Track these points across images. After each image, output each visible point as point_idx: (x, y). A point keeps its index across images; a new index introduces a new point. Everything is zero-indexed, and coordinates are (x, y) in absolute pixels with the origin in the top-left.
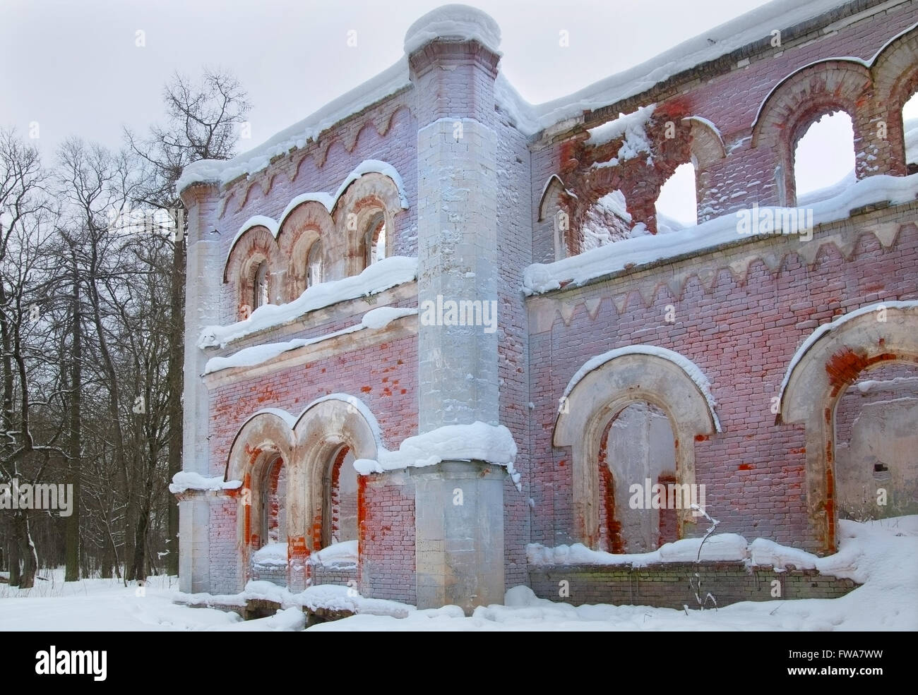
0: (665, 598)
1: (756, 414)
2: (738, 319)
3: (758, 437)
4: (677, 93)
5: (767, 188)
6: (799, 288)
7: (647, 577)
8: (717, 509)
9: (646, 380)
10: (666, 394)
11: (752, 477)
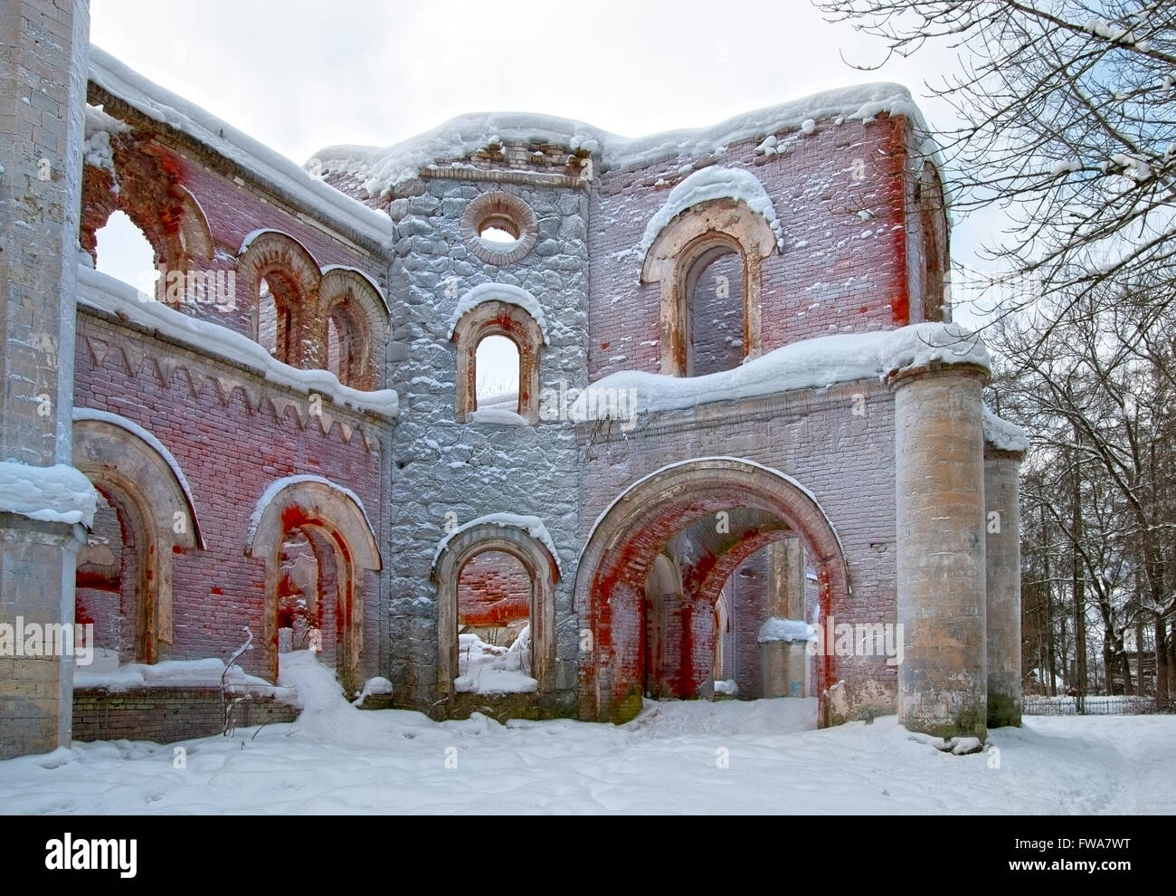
0: (137, 730)
1: (229, 540)
2: (218, 438)
3: (229, 563)
4: (175, 149)
5: (243, 320)
6: (268, 434)
7: (118, 705)
8: (192, 631)
9: (125, 463)
10: (147, 489)
11: (223, 602)
